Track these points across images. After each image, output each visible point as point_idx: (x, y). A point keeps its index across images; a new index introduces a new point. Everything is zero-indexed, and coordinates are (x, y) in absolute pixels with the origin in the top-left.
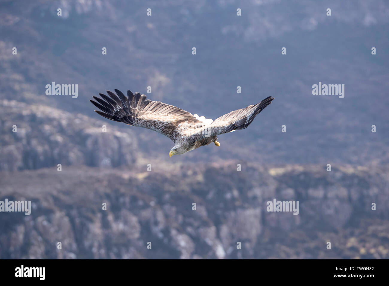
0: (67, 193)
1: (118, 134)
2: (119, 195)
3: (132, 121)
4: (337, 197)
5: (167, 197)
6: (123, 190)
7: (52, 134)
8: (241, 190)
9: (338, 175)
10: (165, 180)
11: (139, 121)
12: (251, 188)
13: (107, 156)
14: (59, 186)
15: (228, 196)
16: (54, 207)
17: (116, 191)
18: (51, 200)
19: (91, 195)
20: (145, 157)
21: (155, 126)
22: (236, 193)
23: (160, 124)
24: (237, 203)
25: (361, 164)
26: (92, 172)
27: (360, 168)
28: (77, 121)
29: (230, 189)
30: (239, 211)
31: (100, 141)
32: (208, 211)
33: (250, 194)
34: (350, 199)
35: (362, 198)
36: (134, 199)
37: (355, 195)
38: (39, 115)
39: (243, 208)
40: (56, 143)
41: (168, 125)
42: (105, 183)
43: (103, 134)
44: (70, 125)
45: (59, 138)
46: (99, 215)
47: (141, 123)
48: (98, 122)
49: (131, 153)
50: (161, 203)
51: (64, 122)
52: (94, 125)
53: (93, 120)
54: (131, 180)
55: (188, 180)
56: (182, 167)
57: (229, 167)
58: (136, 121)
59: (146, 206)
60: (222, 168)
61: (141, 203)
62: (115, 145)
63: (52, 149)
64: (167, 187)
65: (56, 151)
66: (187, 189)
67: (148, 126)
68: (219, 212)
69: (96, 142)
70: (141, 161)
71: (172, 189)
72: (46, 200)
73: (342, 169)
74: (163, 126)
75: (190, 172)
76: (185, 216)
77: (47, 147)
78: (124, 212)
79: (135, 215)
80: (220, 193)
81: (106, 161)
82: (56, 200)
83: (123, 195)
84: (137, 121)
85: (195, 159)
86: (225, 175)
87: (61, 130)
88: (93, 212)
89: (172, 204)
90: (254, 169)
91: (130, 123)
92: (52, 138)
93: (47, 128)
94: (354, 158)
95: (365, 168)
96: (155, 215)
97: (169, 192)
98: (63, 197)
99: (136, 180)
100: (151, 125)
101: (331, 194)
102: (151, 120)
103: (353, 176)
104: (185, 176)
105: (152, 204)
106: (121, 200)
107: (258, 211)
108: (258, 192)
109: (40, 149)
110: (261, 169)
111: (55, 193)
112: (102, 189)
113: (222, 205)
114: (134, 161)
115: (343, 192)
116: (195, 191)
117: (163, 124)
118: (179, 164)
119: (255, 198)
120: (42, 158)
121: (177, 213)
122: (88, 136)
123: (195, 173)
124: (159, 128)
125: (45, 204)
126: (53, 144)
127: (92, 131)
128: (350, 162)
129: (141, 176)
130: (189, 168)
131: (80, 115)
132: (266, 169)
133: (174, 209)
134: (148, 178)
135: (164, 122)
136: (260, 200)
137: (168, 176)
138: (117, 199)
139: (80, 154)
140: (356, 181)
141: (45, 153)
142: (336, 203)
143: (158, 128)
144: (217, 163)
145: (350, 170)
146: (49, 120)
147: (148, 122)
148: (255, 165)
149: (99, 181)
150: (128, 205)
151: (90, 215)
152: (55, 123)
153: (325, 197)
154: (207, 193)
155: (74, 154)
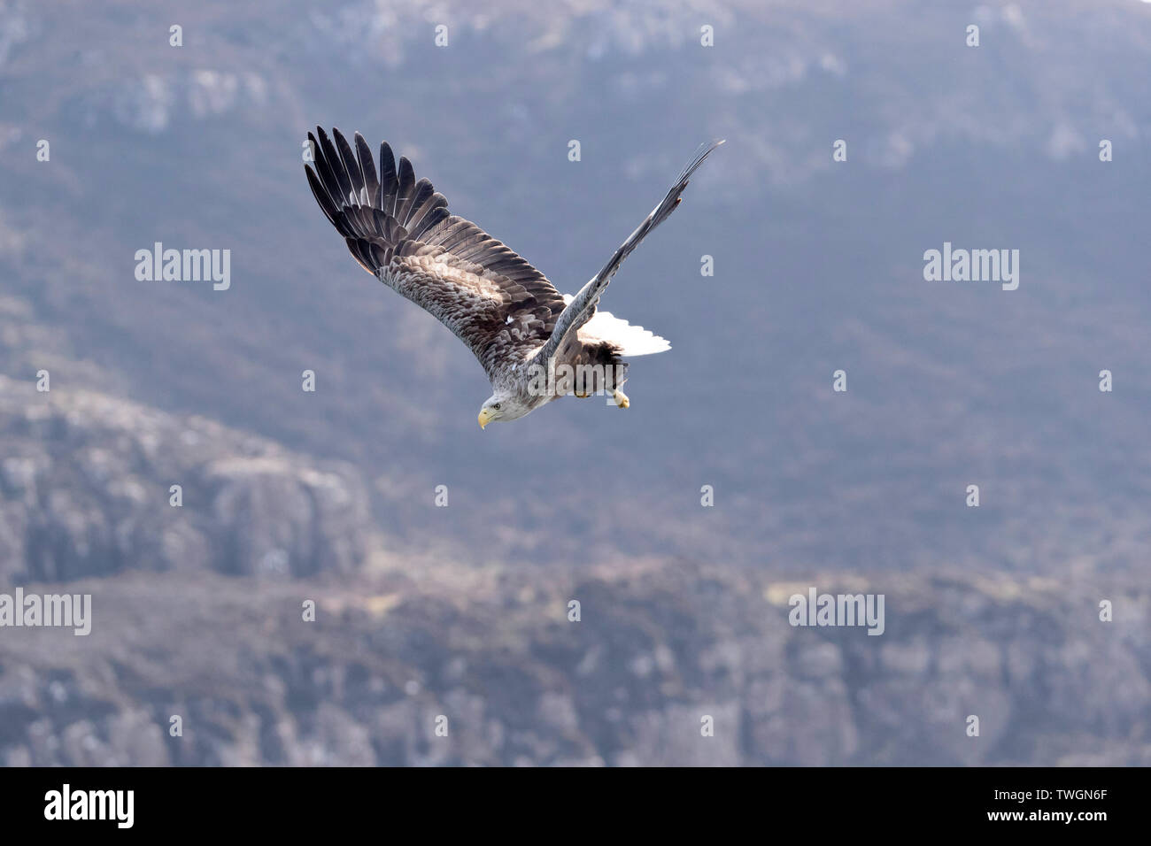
0: (157, 654)
1: (312, 477)
2: (310, 660)
3: (380, 265)
4: (969, 671)
5: (457, 667)
6: (323, 645)
7: (113, 476)
8: (679, 649)
9: (972, 604)
10: (451, 617)
11: (399, 272)
12: (709, 641)
13: (279, 545)
14: (132, 633)
15: (642, 666)
16: (116, 696)
17: (304, 649)
18: (109, 674)
19: (229, 662)
20: (390, 548)
21: (444, 307)
22: (664, 658)
23: (460, 303)
24: (669, 688)
25: (1040, 572)
26: (231, 592)
27: (1037, 583)
28: (189, 439)
29: (648, 645)
30: (674, 712)
31: (257, 497)
32: (581, 711)
33: (707, 662)
34: (1005, 677)
35: (1041, 673)
36: (357, 674)
37: (1021, 666)
38: (75, 418)
39: (685, 701)
40: (126, 503)
41: (484, 315)
42: (271, 624)
43: (265, 478)
44: (164, 449)
45: (135, 490)
46: (252, 721)
47: (404, 281)
48: (253, 442)
49: (350, 534)
50: (437, 687)
51: (150, 442)
52: (240, 450)
53: (236, 435)
54: (348, 616)
55: (521, 618)
56: (503, 579)
57: (646, 578)
58: (392, 268)
59: (394, 695)
60: (624, 584)
61: (377, 685)
62: (302, 512)
63: (113, 520)
64: (458, 638)
65: (125, 529)
66: (517, 644)
67: (424, 300)
68: (614, 715)
69: (243, 502)
70: (380, 561)
71: (473, 643)
72: (95, 673)
73: (984, 585)
74: (469, 315)
75: (526, 595)
76: (509, 726)
77: (97, 516)
78: (328, 713)
79: (361, 720)
80: (617, 657)
81: (275, 559)
82: (124, 673)
83: (324, 661)
84: (395, 272)
85: (541, 555)
86: (632, 604)
87: (142, 466)
88: (234, 711)
89: (472, 691)
90: (719, 586)
91: (372, 267)
92: (114, 489)
93: (99, 458)
94: (1020, 554)
95: (1050, 584)
96: (420, 724)
97: (463, 652)
98: (144, 667)
99: (364, 615)
100: (434, 300)
101: (949, 662)
102: (435, 282)
103: (1016, 608)
104: (511, 604)
105: (412, 687)
106: (319, 676)
107: (731, 712)
108: (730, 653)
109: (76, 522)
110: (743, 587)
111: (120, 653)
112: (262, 645)
113: (621, 694)
114: (358, 559)
115: (986, 655)
116: (540, 652)
117: (469, 306)
118: (493, 570)
119: (722, 672)
120: (82, 548)
121: (487, 716)
122: (220, 483)
123: (542, 598)
124: (456, 318)
125: (89, 687)
126: (115, 508)
127: (234, 467)
128: (1008, 565)
129: (379, 606)
130: (523, 581)
131: (196, 421)
132: (758, 587)
133: (477, 704)
134: (401, 611)
135: (473, 302)
136: (737, 679)
137: (461, 604)
138: (307, 671)
139: (195, 537)
140: (1024, 621)
141: (92, 531)
142: (965, 687)
143: (455, 314)
144: (610, 568)
145: (1007, 589)
146: (106, 435)
147: (424, 284)
148: (724, 572)
149: (252, 618)
150: (339, 692)
151: (224, 719)
152: (123, 444)
153: (933, 672)
154: (579, 656)
155: (177, 540)
